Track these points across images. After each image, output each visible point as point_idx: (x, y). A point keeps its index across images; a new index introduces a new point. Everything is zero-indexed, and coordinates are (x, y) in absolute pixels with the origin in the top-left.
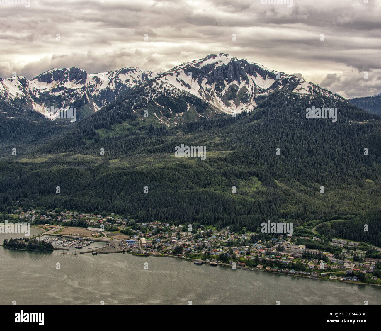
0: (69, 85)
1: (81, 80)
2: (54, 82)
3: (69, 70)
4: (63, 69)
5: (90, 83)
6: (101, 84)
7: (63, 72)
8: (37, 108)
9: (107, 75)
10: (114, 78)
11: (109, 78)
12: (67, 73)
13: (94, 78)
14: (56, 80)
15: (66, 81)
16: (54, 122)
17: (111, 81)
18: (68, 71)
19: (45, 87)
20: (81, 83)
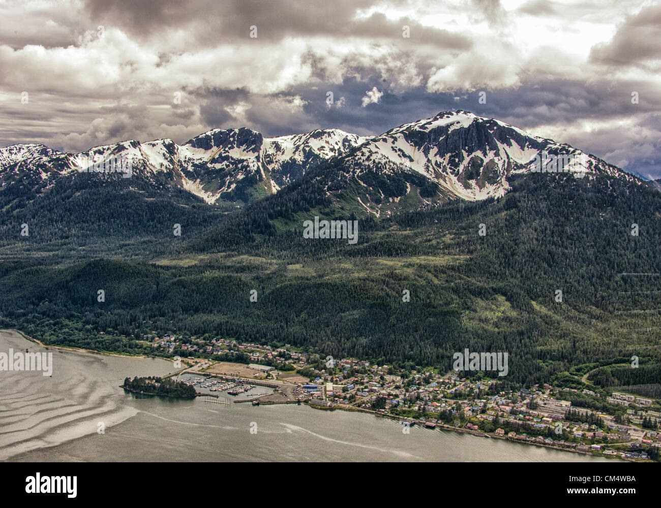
0: (236, 153)
1: (253, 146)
2: (215, 149)
3: (237, 131)
4: (228, 130)
5: (266, 151)
6: (283, 153)
7: (229, 134)
8: (190, 186)
9: (292, 139)
10: (303, 143)
11: (294, 145)
12: (233, 136)
13: (273, 144)
14: (218, 146)
15: (232, 148)
16: (213, 207)
17: (297, 148)
18: (235, 133)
19: (202, 156)
20: (254, 150)
